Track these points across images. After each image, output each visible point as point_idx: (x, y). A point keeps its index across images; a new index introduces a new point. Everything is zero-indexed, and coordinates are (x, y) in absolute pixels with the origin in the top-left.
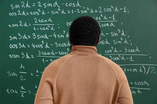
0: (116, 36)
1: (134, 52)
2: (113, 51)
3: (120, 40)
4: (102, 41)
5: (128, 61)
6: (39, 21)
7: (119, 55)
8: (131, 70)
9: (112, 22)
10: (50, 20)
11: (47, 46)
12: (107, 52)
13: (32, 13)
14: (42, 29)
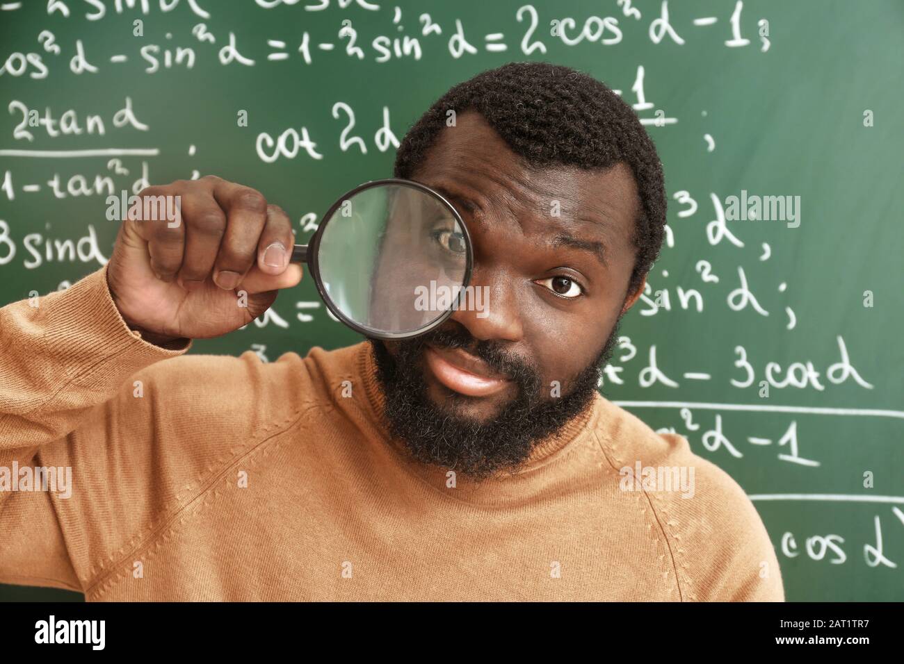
1: (816, 384)
3: (693, 281)
6: (47, 121)
7: (686, 415)
10: (128, 113)
14: (63, 188)
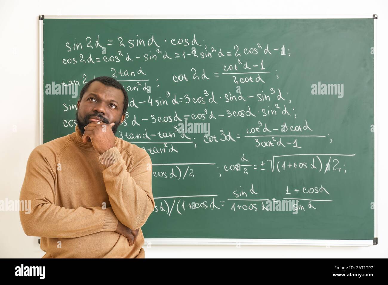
0: (266, 102)
1: (301, 130)
2: (261, 129)
3: (275, 108)
4: (241, 112)
5: (290, 149)
6: (121, 73)
7: (273, 138)
8: (295, 164)
9: (259, 74)
10: (141, 71)
11: (135, 122)
12: (249, 131)
13: (106, 58)
